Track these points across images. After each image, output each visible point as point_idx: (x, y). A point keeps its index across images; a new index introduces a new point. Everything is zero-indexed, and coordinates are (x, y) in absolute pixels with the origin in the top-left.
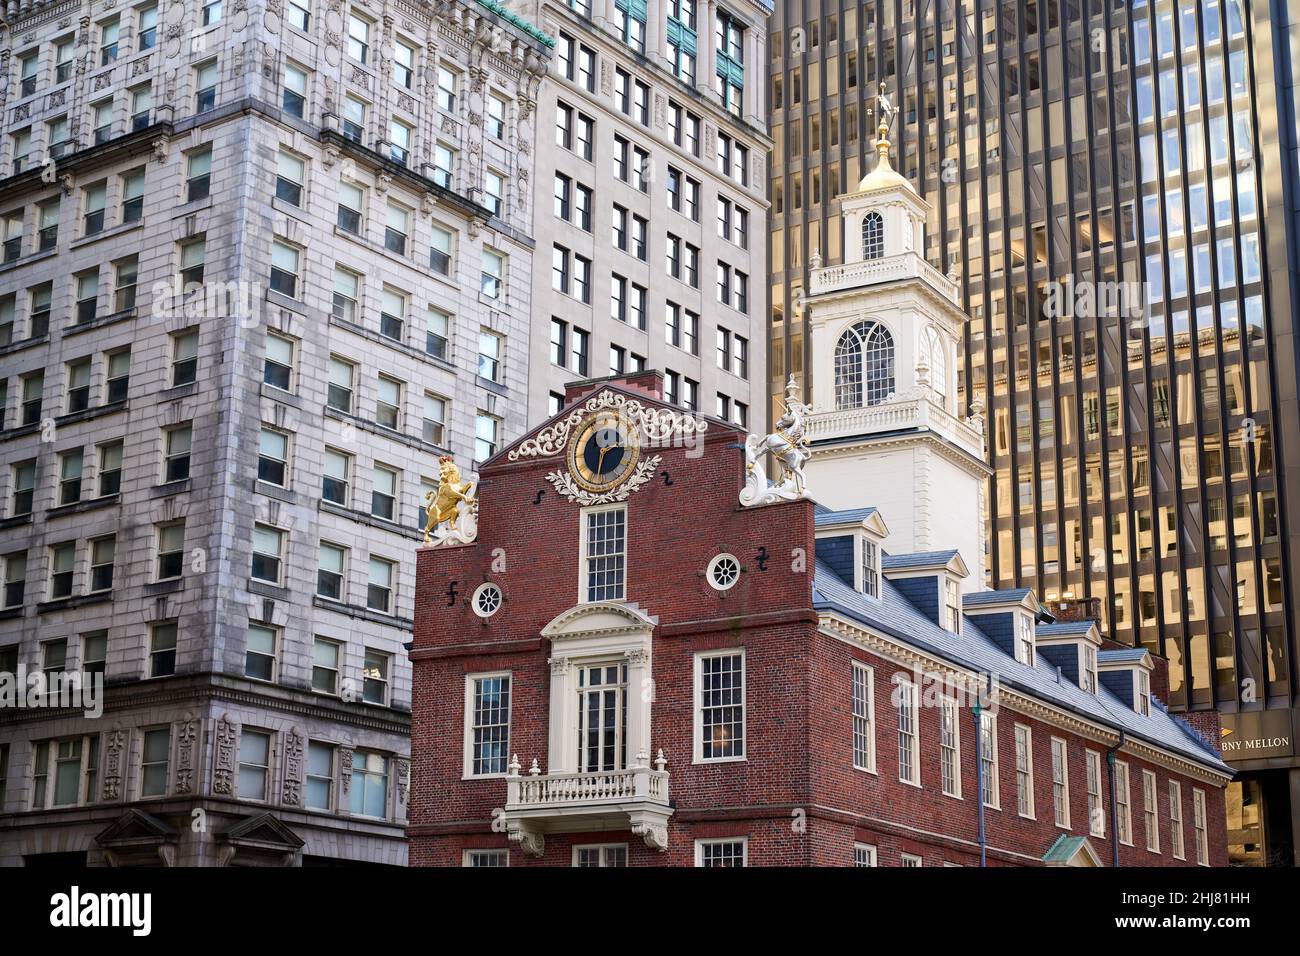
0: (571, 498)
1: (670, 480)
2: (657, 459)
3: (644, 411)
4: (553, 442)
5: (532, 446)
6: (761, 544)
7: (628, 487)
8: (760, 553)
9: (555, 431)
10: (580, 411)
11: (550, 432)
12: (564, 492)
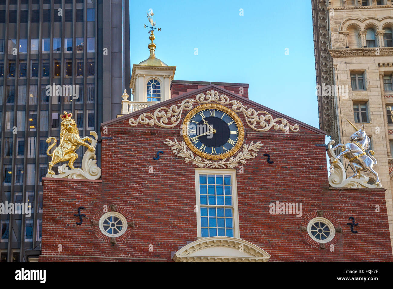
0: (187, 160)
1: (271, 160)
2: (259, 144)
3: (246, 110)
4: (169, 119)
5: (150, 118)
6: (350, 215)
7: (237, 160)
8: (351, 221)
9: (170, 110)
10: (192, 101)
11: (166, 111)
12: (183, 155)
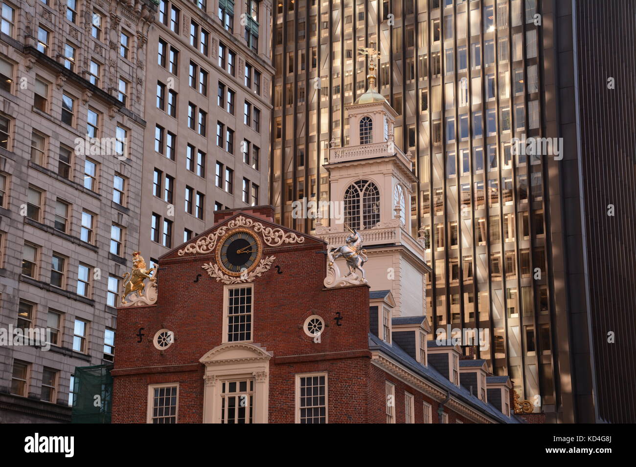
0: (218, 279)
1: (280, 271)
2: (272, 258)
3: (265, 229)
4: (207, 245)
5: (193, 247)
6: (338, 310)
7: (254, 274)
8: (337, 316)
9: (208, 239)
10: (224, 228)
11: (205, 239)
12: (214, 276)
